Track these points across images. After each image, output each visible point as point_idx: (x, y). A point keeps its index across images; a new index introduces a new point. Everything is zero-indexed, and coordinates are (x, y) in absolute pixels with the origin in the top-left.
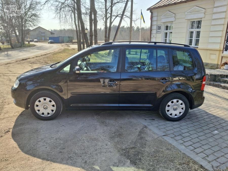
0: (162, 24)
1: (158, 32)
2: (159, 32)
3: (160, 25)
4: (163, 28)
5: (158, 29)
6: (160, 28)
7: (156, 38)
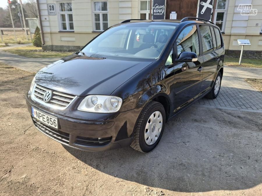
0: (55, 2)
1: (51, 13)
2: (53, 13)
3: (53, 5)
4: (58, 8)
5: (51, 10)
6: (53, 8)
7: (49, 21)
